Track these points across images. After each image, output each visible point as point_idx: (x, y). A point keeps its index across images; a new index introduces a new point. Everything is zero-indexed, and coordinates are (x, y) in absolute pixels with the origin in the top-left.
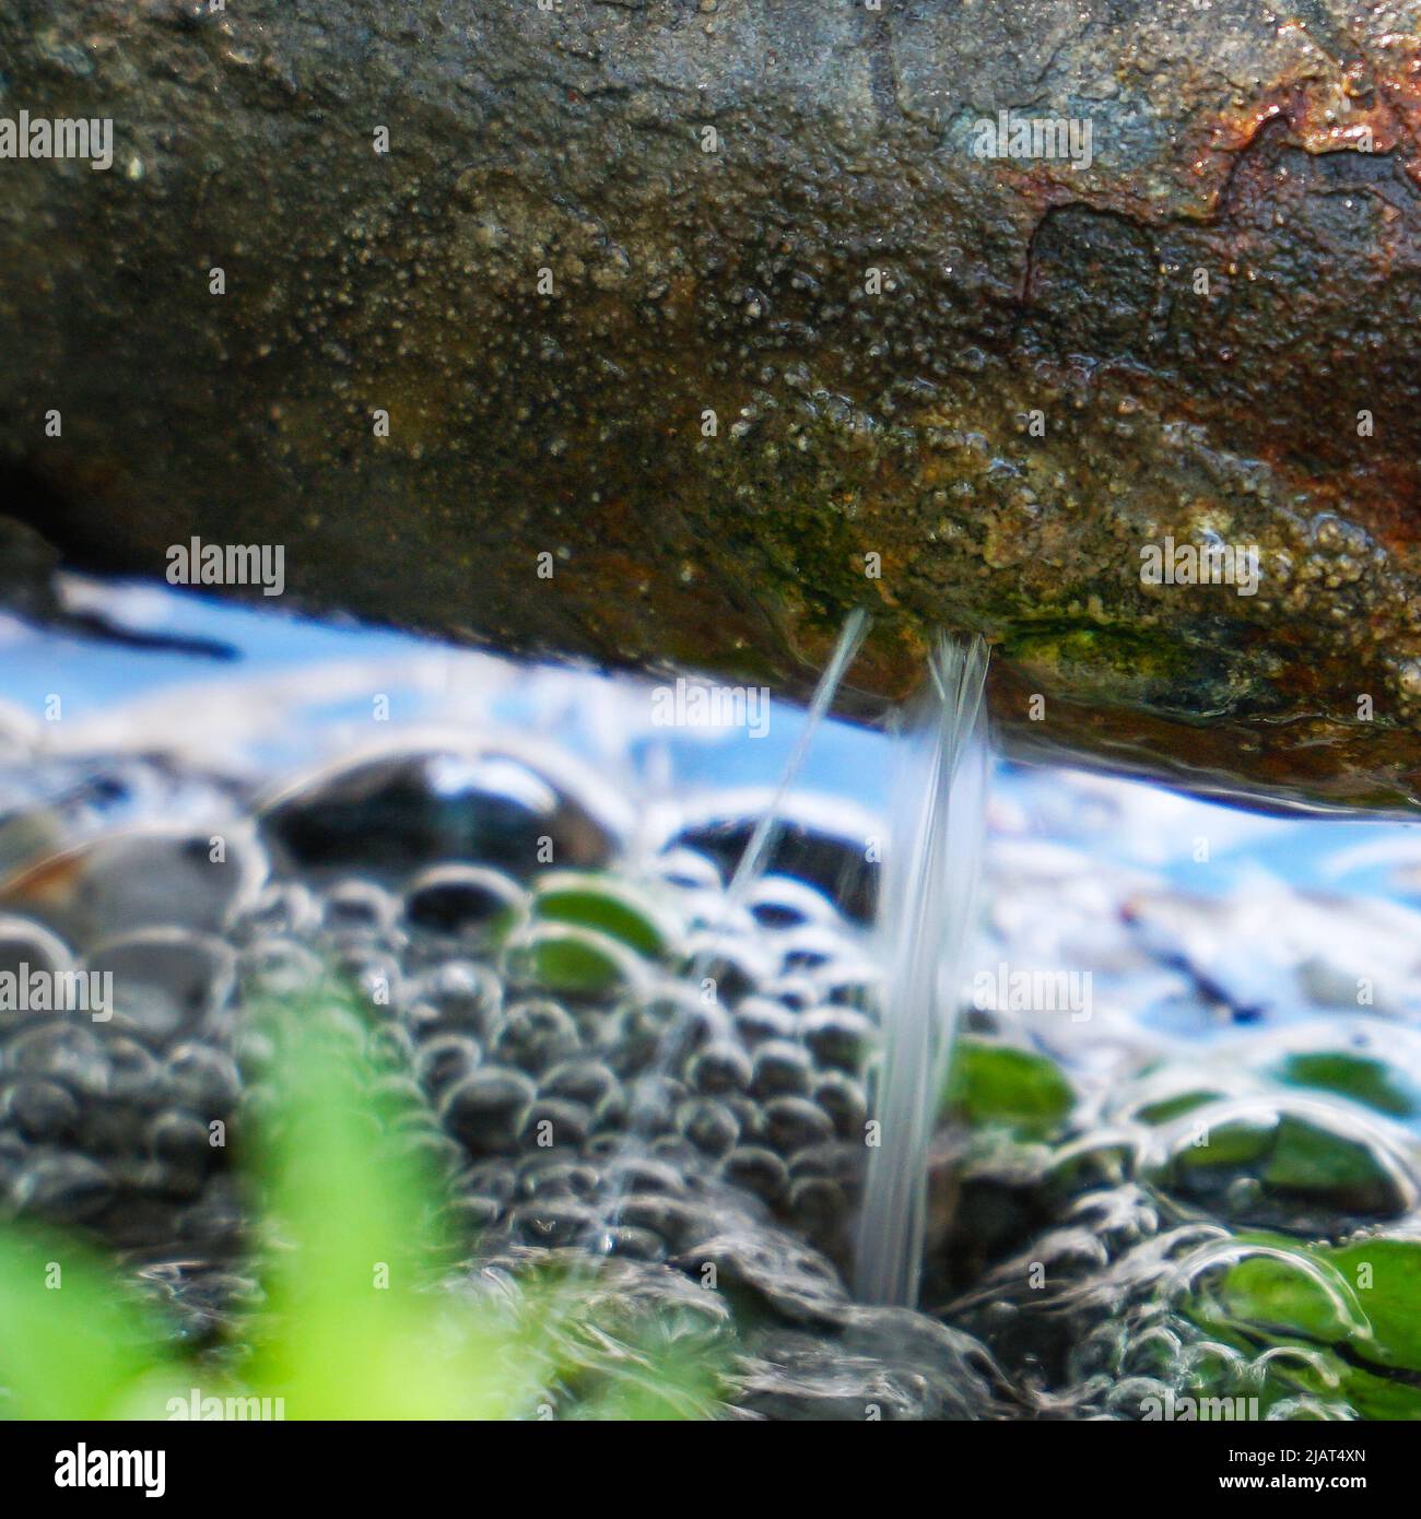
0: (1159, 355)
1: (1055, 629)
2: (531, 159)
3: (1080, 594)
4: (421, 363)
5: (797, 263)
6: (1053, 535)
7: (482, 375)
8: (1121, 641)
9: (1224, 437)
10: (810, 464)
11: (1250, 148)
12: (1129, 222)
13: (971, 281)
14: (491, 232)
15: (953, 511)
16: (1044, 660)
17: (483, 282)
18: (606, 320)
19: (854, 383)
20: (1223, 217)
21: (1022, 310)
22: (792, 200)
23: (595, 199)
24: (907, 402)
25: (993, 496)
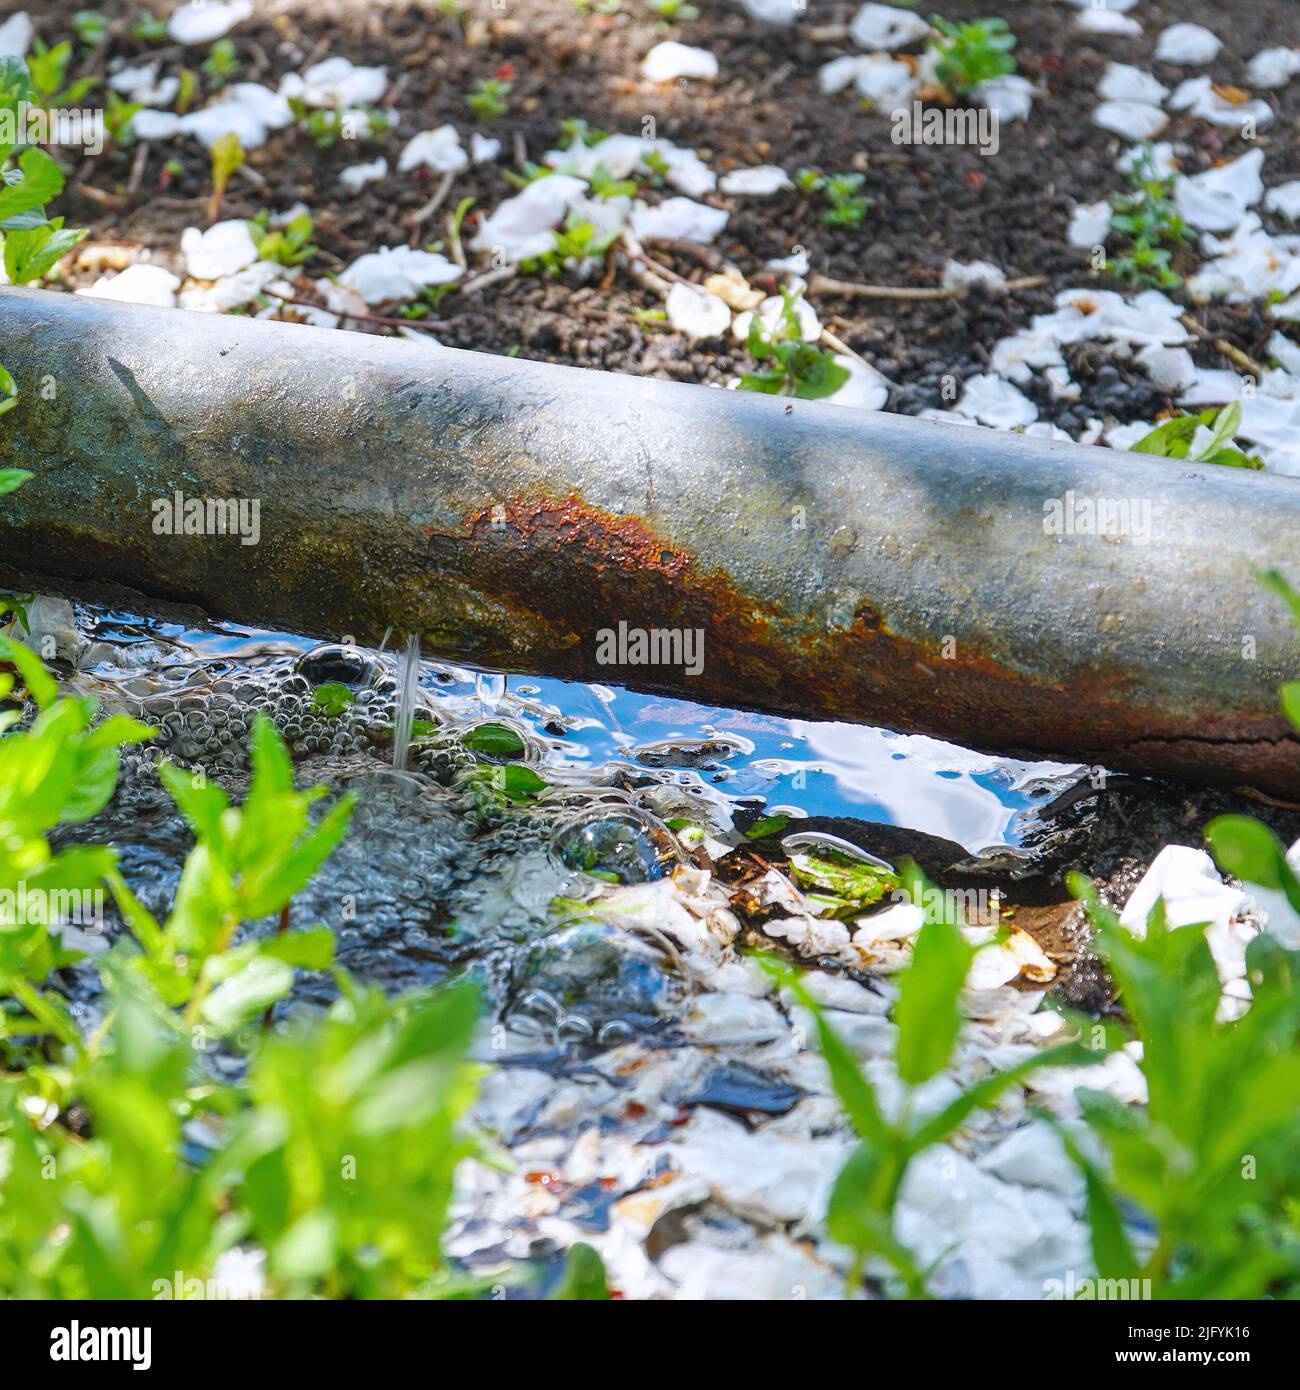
0: (458, 569)
1: (434, 631)
2: (315, 524)
3: (441, 622)
4: (291, 570)
5: (376, 547)
6: (434, 609)
7: (304, 573)
8: (449, 633)
9: (473, 588)
10: (379, 593)
11: (479, 522)
12: (451, 538)
13: (416, 551)
14: (306, 541)
15: (411, 604)
16: (433, 638)
17: (305, 552)
18: (333, 561)
19: (388, 575)
20: (473, 537)
21: (427, 558)
22: (375, 533)
23: (330, 533)
24: (401, 579)
25: (420, 600)
